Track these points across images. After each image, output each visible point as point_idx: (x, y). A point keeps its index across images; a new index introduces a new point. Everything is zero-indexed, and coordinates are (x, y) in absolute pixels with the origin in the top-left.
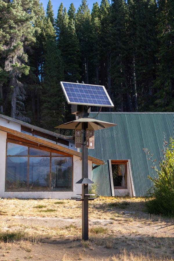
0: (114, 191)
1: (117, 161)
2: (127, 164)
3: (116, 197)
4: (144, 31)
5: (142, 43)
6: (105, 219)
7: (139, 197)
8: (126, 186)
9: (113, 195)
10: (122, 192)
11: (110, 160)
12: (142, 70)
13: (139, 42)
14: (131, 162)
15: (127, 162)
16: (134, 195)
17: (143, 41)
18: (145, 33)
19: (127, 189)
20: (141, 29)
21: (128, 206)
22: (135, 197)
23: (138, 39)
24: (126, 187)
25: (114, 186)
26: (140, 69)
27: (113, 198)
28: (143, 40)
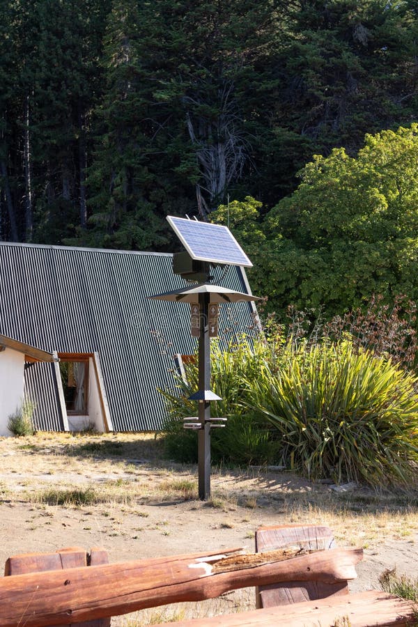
0: (67, 419)
1: (70, 354)
2: (88, 362)
3: (74, 432)
4: (58, 46)
5: (51, 73)
6: (115, 473)
7: (121, 432)
8: (85, 409)
9: (67, 428)
10: (76, 422)
11: (56, 351)
12: (48, 138)
13: (44, 69)
14: (101, 357)
15: (91, 359)
16: (111, 429)
17: (53, 69)
18: (60, 51)
19: (88, 415)
20: (50, 39)
21: (120, 449)
22: (111, 432)
23: (44, 63)
24: (86, 413)
25: (67, 409)
26: (46, 135)
27: (67, 435)
28: (55, 67)
